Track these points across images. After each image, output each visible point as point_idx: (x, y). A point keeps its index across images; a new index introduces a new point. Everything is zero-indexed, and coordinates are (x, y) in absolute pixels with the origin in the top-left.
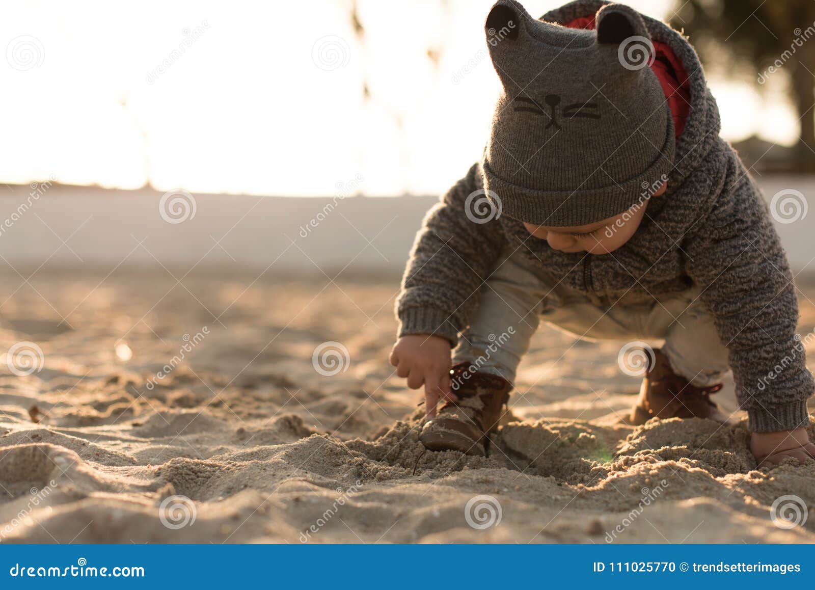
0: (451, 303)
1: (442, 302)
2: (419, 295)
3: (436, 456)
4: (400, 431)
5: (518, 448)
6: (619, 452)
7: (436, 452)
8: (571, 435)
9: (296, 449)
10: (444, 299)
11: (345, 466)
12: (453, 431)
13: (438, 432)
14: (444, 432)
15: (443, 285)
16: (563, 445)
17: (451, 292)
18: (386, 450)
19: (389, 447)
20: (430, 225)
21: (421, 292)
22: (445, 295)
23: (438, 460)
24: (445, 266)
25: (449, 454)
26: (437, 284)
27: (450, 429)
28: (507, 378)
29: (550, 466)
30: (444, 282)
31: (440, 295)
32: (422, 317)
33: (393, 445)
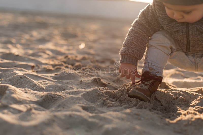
0: (135, 54)
1: (132, 54)
2: (126, 51)
3: (131, 99)
4: (122, 89)
5: (159, 99)
6: (191, 105)
7: (131, 98)
8: (178, 96)
9: (87, 92)
10: (133, 53)
11: (100, 100)
12: (140, 92)
13: (135, 92)
14: (137, 92)
15: (133, 48)
16: (174, 99)
17: (135, 50)
18: (117, 95)
19: (118, 94)
20: (133, 26)
21: (126, 50)
22: (133, 51)
23: (131, 101)
24: (135, 41)
25: (134, 99)
26: (132, 47)
27: (139, 91)
28: (161, 76)
29: (168, 106)
30: (133, 47)
31: (132, 52)
32: (126, 58)
33: (119, 94)
